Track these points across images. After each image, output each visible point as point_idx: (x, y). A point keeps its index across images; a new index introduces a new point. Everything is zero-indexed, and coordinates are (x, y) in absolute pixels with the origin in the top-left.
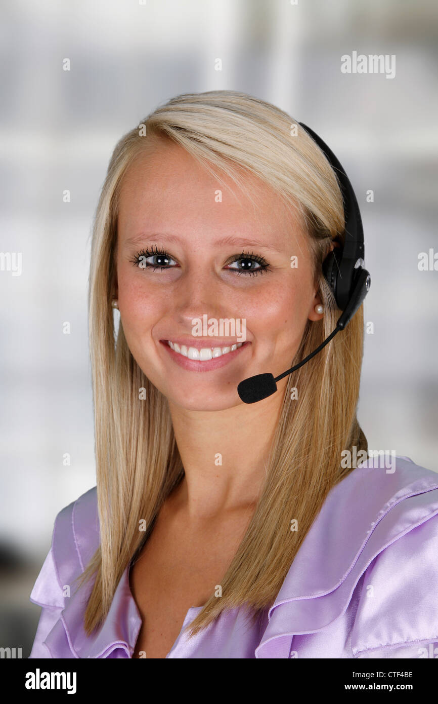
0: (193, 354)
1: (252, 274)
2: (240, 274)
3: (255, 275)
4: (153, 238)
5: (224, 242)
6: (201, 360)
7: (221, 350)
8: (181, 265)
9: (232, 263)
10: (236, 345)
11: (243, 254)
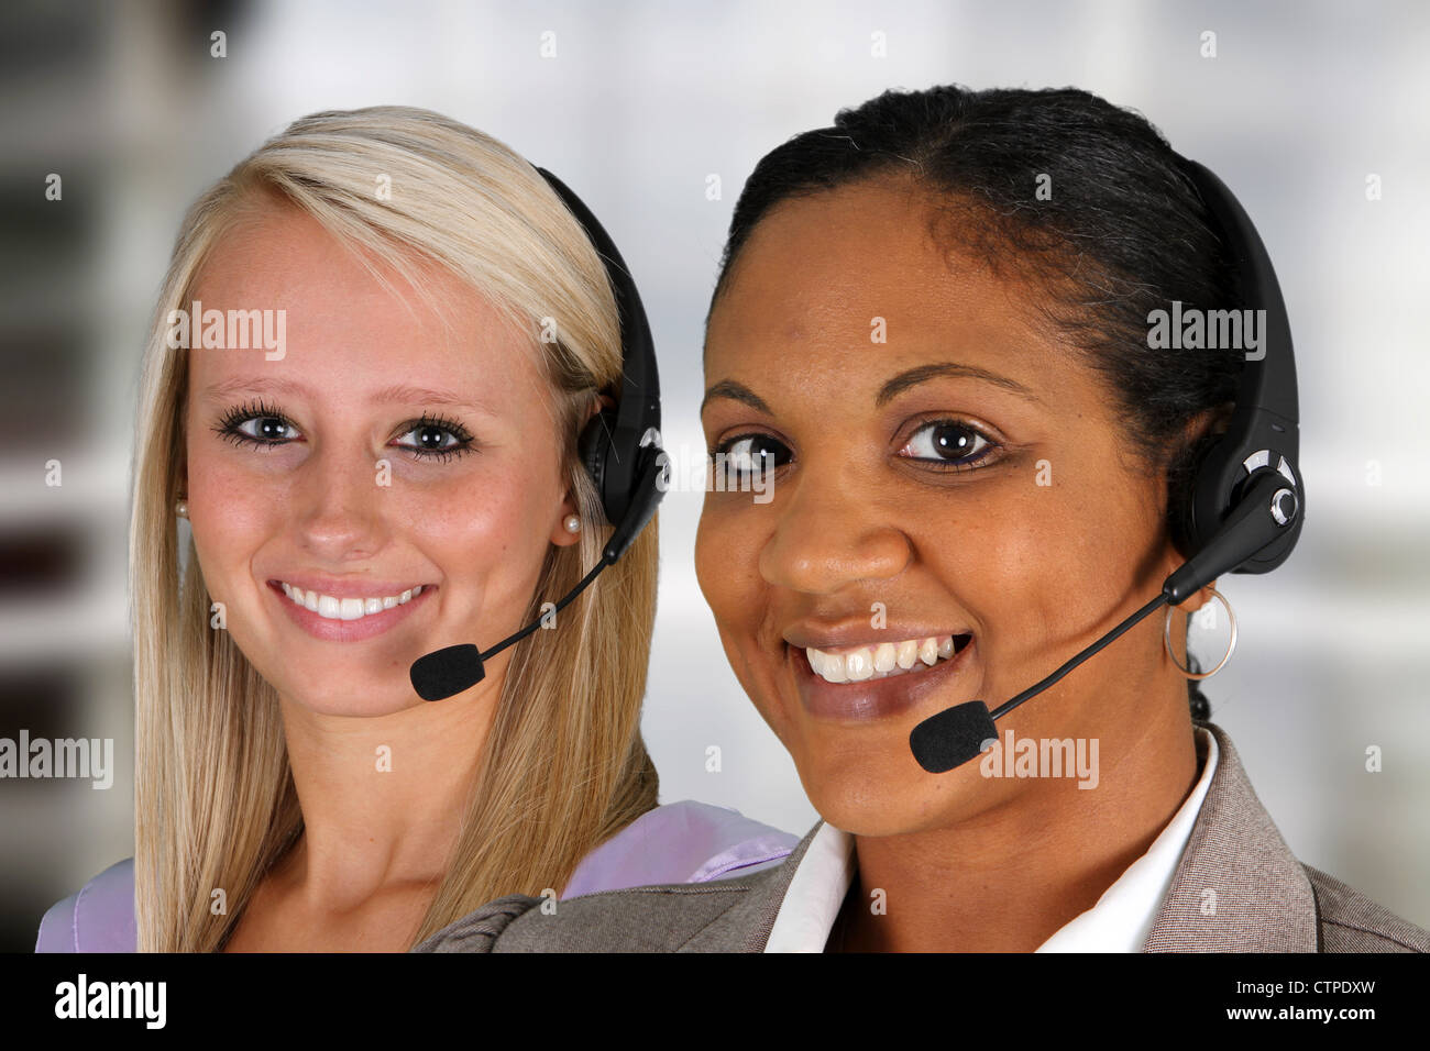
0: (329, 607)
1: (441, 457)
2: (419, 456)
4: (256, 385)
5: (388, 395)
6: (342, 618)
7: (382, 601)
8: (308, 438)
9: (403, 434)
10: (409, 591)
11: (423, 419)
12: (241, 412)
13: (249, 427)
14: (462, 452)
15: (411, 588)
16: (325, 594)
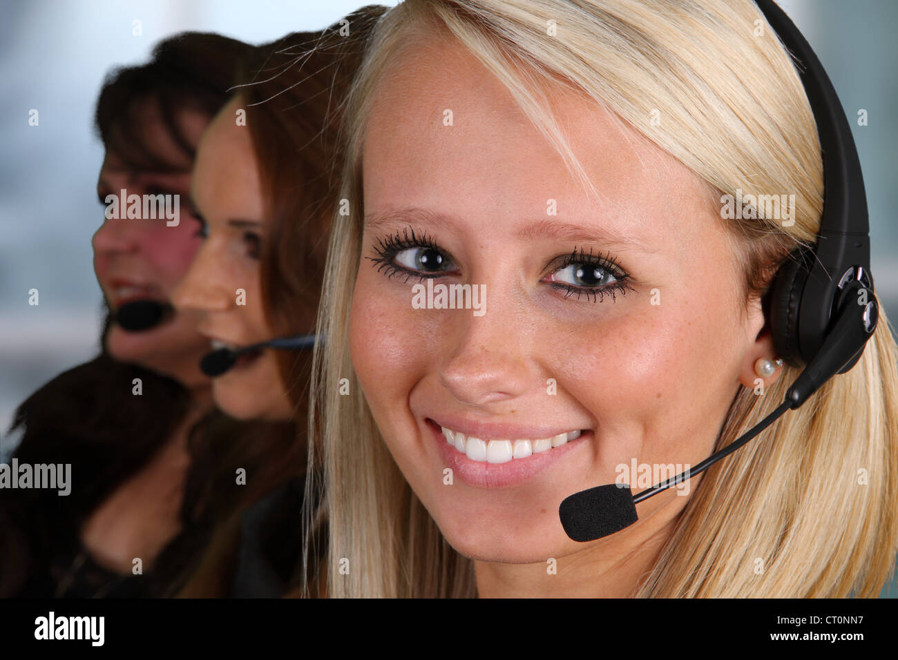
0: (476, 449)
1: (592, 297)
2: (570, 293)
3: (598, 299)
4: (407, 215)
5: (536, 229)
6: (490, 461)
7: (532, 444)
8: (462, 272)
9: (556, 270)
10: (565, 434)
11: (574, 254)
12: (394, 241)
13: (408, 258)
14: (617, 292)
15: (569, 431)
16: (472, 436)
